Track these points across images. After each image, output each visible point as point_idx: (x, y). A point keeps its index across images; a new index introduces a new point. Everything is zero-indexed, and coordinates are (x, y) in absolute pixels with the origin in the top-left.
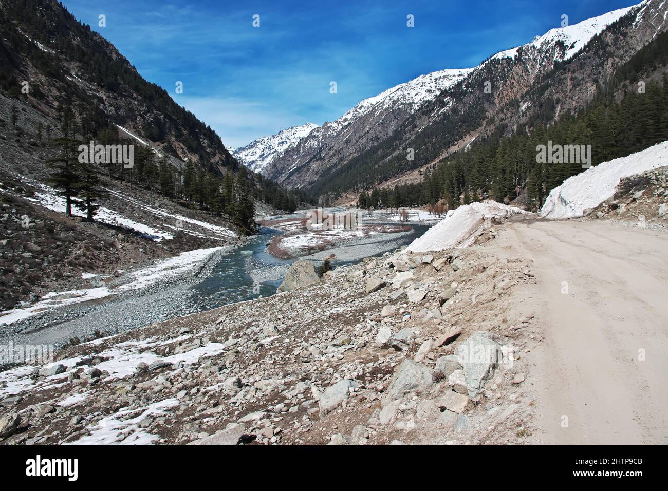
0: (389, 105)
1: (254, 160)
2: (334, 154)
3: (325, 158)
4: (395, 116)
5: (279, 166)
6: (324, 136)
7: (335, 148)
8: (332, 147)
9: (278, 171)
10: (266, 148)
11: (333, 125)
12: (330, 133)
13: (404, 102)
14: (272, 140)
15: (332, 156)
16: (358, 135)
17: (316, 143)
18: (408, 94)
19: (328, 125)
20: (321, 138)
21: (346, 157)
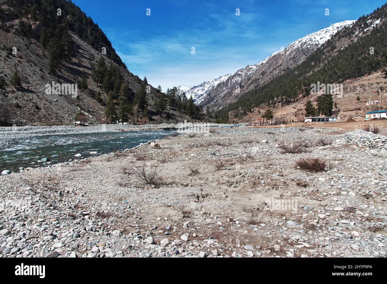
0: (298, 46)
1: (203, 93)
2: (252, 83)
3: (244, 86)
4: (304, 53)
5: (213, 95)
6: (246, 74)
7: (253, 78)
8: (251, 78)
9: (211, 98)
10: (211, 87)
11: (253, 67)
12: (250, 73)
13: (312, 43)
14: (215, 82)
15: (250, 84)
16: (272, 69)
17: (240, 79)
18: (315, 38)
19: (250, 67)
20: (244, 76)
21: (261, 85)
